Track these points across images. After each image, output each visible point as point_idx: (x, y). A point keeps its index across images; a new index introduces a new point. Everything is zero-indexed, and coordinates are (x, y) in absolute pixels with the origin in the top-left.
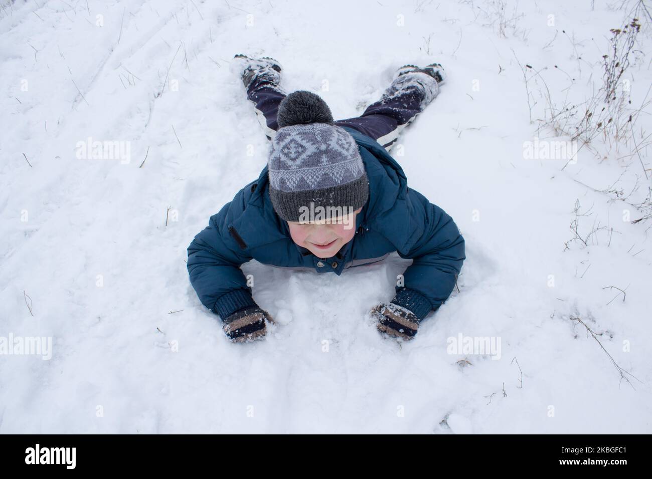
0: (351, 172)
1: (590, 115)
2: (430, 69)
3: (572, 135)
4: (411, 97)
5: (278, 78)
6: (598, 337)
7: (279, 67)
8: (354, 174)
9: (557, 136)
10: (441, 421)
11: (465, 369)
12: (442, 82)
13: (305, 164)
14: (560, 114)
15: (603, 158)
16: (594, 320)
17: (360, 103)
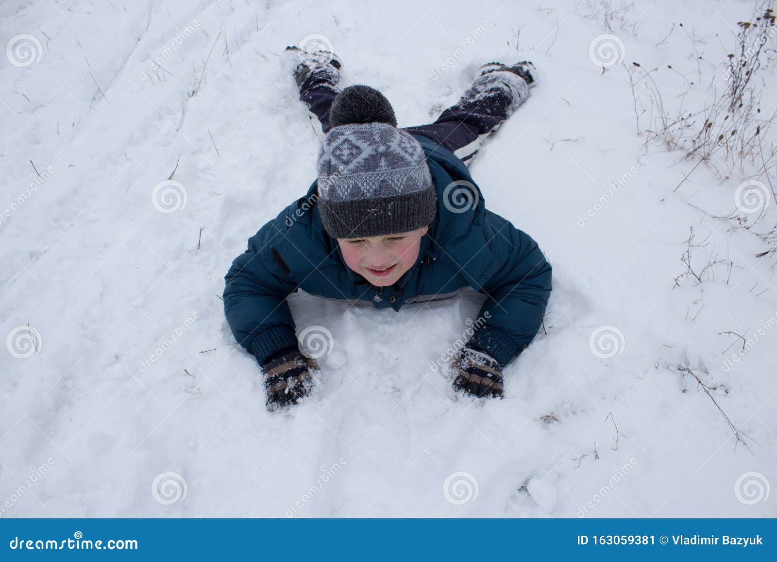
0: (415, 180)
1: (710, 125)
2: (518, 67)
3: (689, 149)
4: (496, 100)
5: (337, 77)
6: (711, 392)
7: (339, 63)
8: (419, 183)
9: (670, 150)
10: (520, 487)
11: (550, 426)
12: (533, 84)
13: (360, 168)
14: (674, 124)
15: (725, 178)
16: (707, 371)
17: (434, 107)
